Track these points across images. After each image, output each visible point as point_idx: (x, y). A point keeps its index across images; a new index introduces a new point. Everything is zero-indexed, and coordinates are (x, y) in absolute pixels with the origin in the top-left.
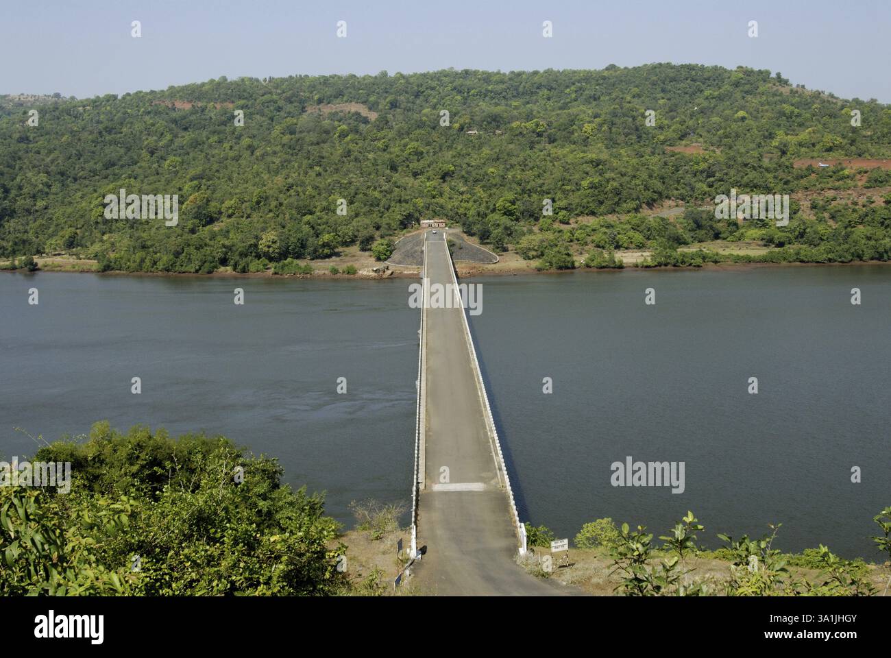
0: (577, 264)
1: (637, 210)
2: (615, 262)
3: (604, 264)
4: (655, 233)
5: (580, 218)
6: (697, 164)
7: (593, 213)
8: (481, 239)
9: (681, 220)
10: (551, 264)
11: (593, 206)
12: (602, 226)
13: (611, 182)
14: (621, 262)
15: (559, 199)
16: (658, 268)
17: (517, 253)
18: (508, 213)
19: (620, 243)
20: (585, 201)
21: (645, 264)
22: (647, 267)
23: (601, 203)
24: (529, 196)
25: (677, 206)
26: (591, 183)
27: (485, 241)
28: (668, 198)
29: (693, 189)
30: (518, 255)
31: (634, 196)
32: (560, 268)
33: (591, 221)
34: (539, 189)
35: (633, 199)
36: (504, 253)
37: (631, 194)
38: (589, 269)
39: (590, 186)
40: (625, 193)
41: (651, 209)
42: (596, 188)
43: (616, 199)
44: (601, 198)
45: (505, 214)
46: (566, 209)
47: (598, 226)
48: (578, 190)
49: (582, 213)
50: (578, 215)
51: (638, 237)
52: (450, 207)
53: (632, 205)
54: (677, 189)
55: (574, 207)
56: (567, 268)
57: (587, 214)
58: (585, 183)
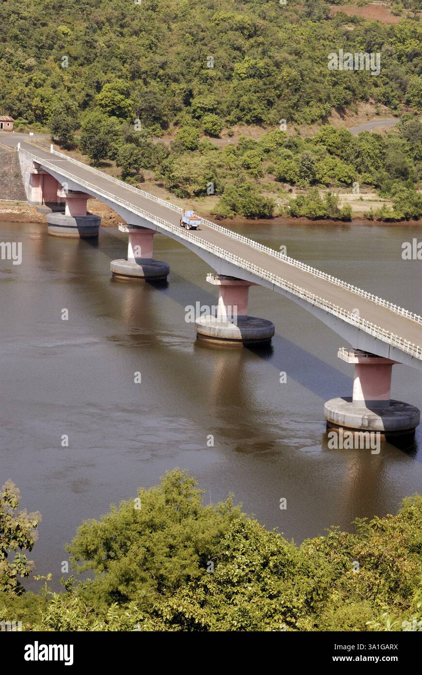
0: (276, 211)
1: (324, 119)
2: (338, 211)
3: (320, 213)
4: (368, 162)
5: (235, 129)
6: (403, 41)
7: (258, 121)
8: (95, 156)
10: (234, 208)
11: (258, 108)
12: (281, 145)
13: (286, 70)
14: (349, 209)
15: (200, 93)
16: (405, 222)
17: (161, 186)
18: (119, 112)
19: (318, 176)
20: (245, 98)
21: (386, 216)
22: (388, 220)
23: (270, 104)
24: (146, 83)
25: (378, 114)
26: (253, 67)
27: (102, 161)
28: (365, 99)
29: (403, 87)
30: (162, 190)
31: (323, 95)
32: (251, 216)
33: (253, 133)
34: (161, 72)
35: (320, 100)
36: (140, 184)
37: (318, 92)
38: (296, 221)
39: (252, 72)
40: (307, 87)
41: (342, 117)
42: (261, 77)
43: (295, 99)
44: (272, 94)
45: (112, 113)
46: (212, 110)
47: (274, 145)
48: (229, 78)
49: (240, 119)
50: (233, 123)
51: (345, 169)
52: (15, 93)
53: (316, 110)
54: (376, 85)
55: (224, 107)
56: (263, 216)
57: (248, 123)
58: (241, 67)
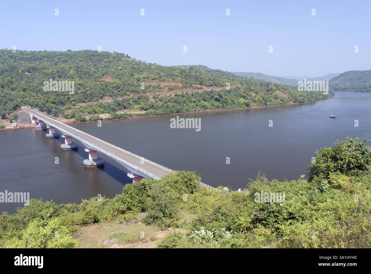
0: (87, 120)
1: (98, 100)
2: (99, 118)
3: (96, 119)
4: (107, 108)
5: (79, 104)
6: (113, 84)
7: (84, 102)
8: (48, 113)
9: (113, 103)
10: (78, 120)
11: (83, 99)
12: (88, 106)
13: (89, 91)
14: (102, 118)
15: (71, 98)
16: (113, 119)
17: (63, 117)
18: (54, 103)
19: (96, 112)
20: (81, 98)
21: (110, 118)
22: (110, 119)
23: (86, 98)
24: (60, 97)
25: (109, 98)
26: (82, 91)
27: (50, 113)
28: (106, 96)
29: (113, 93)
30: (63, 118)
31: (97, 96)
32: (81, 121)
33: (83, 105)
34: (63, 94)
35: (96, 97)
36: (58, 117)
37: (95, 95)
38: (91, 121)
39: (82, 93)
40: (93, 95)
41: (102, 100)
42: (84, 93)
43: (91, 97)
44: (86, 96)
45: (53, 103)
46: (74, 101)
47: (87, 106)
48: (77, 94)
49: (80, 102)
50: (79, 103)
51: (102, 110)
52: (31, 101)
53: (96, 99)
54: (108, 93)
55: (76, 100)
56: (84, 121)
57: (82, 102)
58: (79, 92)
